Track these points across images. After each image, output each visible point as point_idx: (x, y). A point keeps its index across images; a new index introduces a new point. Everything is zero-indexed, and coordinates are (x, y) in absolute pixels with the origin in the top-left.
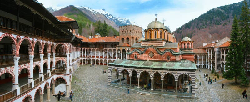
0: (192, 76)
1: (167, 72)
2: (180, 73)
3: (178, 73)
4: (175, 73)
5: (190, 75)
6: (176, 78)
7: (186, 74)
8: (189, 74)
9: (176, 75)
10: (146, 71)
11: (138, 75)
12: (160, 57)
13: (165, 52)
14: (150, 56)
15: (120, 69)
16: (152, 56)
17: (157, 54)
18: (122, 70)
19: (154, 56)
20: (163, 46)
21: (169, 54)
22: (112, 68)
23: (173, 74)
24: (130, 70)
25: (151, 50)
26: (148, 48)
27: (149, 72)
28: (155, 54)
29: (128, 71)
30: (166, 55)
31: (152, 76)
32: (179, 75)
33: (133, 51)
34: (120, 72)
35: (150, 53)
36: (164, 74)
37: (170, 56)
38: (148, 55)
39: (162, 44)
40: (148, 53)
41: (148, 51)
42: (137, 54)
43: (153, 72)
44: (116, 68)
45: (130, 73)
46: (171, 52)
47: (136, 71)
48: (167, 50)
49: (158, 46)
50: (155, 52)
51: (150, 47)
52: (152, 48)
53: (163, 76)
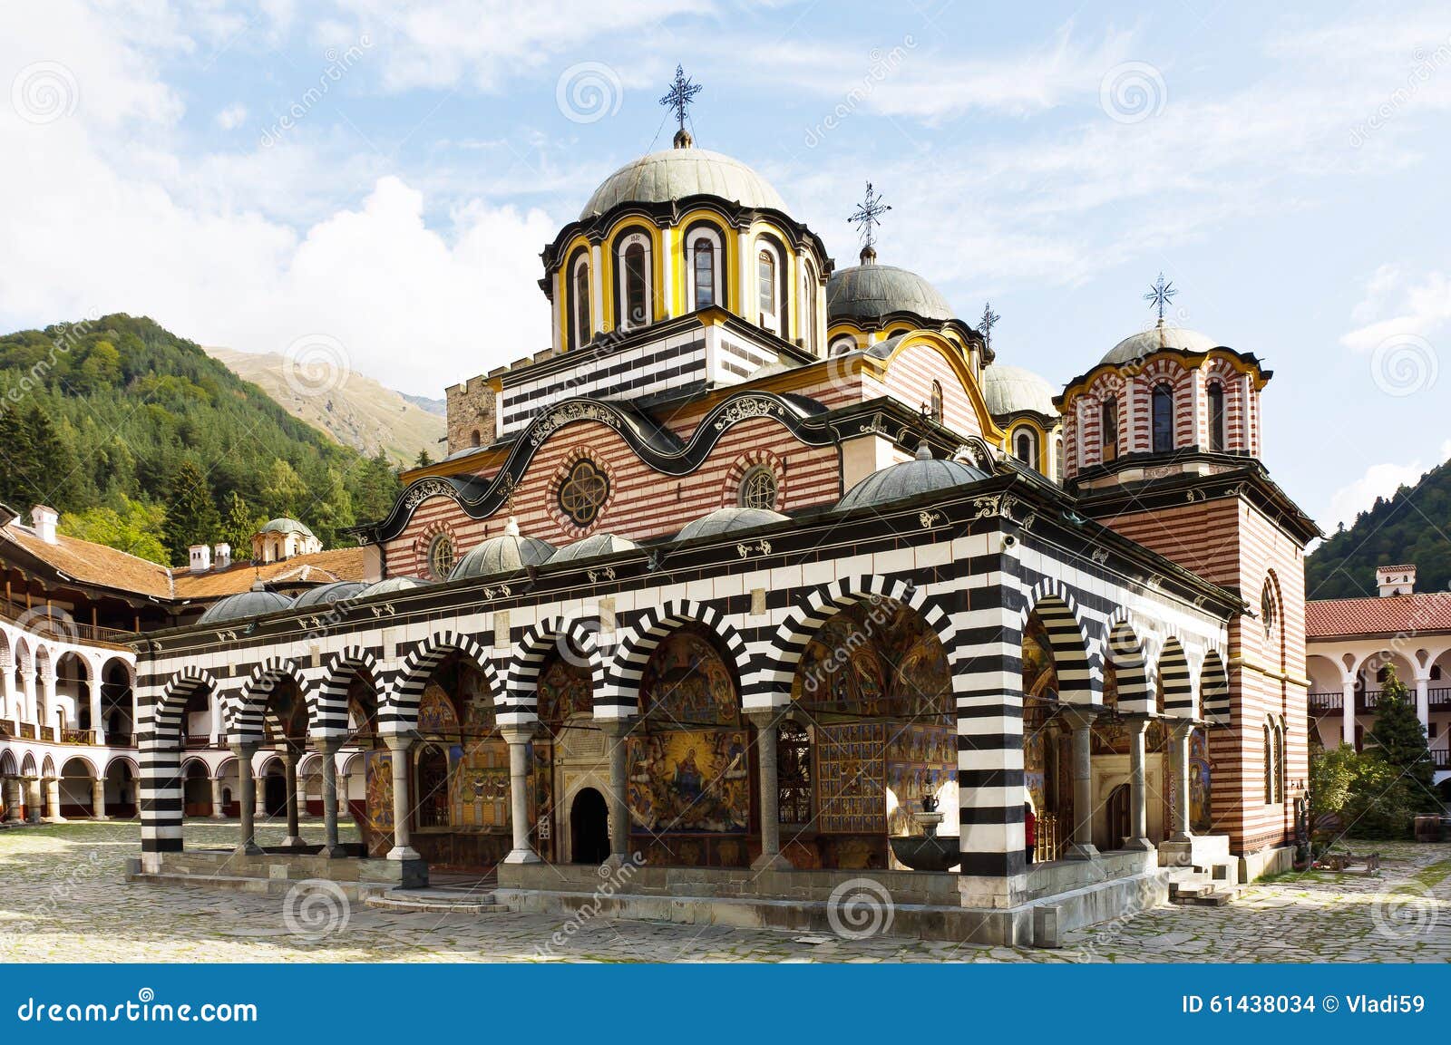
0: (952, 603)
2: (797, 596)
3: (775, 600)
4: (742, 604)
5: (930, 602)
7: (876, 587)
8: (914, 578)
9: (749, 635)
10: (453, 642)
11: (388, 703)
12: (663, 494)
13: (718, 426)
14: (575, 514)
15: (233, 671)
16: (589, 511)
17: (640, 474)
18: (253, 677)
19: (608, 502)
20: (705, 380)
21: (766, 446)
22: (169, 676)
23: (717, 619)
24: (316, 660)
25: (572, 444)
26: (543, 430)
27: (479, 652)
28: (619, 474)
29: (302, 678)
30: (730, 460)
31: (504, 693)
32: (790, 622)
33: (409, 499)
34: (234, 710)
35: (568, 479)
36: (627, 642)
37: (778, 455)
38: (552, 501)
39: (701, 364)
40: (545, 482)
41: (545, 469)
42: (451, 518)
43: (516, 634)
44: (202, 671)
45: (314, 702)
46: (781, 411)
47: (368, 663)
48: (734, 406)
49: (658, 393)
50: (617, 459)
51: (567, 411)
52: (584, 416)
53: (612, 672)
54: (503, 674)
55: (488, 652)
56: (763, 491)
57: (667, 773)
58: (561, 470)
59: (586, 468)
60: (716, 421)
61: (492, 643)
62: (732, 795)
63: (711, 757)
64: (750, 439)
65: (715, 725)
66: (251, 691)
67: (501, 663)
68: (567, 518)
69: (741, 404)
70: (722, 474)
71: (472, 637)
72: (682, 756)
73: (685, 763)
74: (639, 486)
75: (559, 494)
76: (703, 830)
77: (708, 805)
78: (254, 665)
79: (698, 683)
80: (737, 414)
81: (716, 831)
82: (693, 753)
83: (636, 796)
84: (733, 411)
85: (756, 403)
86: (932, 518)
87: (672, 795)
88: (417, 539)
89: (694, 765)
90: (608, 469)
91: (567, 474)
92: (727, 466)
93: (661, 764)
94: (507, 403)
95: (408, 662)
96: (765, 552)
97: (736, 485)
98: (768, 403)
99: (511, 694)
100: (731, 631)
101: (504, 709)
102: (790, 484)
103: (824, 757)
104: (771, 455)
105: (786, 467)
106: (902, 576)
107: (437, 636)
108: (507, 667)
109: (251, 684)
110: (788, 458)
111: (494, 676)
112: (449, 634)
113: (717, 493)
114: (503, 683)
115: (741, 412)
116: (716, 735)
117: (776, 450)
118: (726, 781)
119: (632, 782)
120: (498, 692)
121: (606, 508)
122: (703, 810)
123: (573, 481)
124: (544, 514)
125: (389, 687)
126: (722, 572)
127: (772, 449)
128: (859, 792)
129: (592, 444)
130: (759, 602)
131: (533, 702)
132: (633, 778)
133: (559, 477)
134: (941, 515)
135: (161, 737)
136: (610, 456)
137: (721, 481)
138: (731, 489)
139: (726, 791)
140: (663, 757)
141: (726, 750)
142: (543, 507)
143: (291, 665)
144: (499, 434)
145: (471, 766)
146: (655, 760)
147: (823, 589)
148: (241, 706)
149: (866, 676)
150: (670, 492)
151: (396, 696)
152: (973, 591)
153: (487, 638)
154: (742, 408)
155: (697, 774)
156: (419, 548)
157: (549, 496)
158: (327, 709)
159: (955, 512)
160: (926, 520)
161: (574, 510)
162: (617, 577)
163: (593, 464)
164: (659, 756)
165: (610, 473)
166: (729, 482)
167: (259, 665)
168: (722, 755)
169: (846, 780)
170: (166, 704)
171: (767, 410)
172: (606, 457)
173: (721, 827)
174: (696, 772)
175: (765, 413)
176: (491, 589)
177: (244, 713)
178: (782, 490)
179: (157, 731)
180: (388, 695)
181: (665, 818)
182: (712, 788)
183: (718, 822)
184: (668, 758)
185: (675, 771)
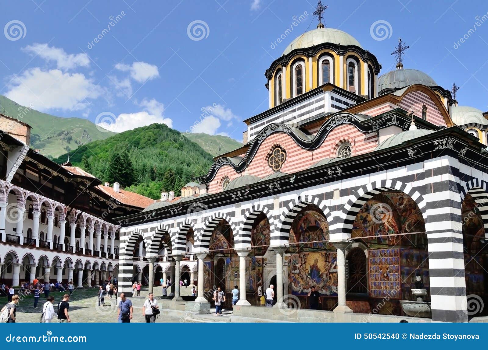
0: (424, 190)
1: (293, 201)
2: (353, 191)
3: (344, 193)
4: (330, 196)
5: (414, 190)
6: (337, 220)
7: (388, 185)
8: (406, 180)
9: (332, 209)
10: (221, 216)
11: (198, 240)
12: (306, 157)
13: (328, 128)
14: (274, 167)
15: (149, 230)
16: (279, 166)
17: (298, 150)
18: (155, 232)
19: (286, 162)
20: (324, 112)
21: (347, 135)
22: (130, 233)
23: (319, 202)
24: (175, 225)
25: (273, 141)
26: (263, 136)
27: (230, 219)
28: (290, 151)
29: (170, 232)
30: (333, 142)
31: (238, 235)
32: (350, 202)
33: (215, 166)
34: (149, 244)
35: (271, 154)
36: (283, 213)
37: (352, 138)
38: (265, 163)
39: (323, 106)
40: (263, 156)
41: (263, 151)
42: (230, 172)
43: (243, 212)
44: (140, 230)
45: (174, 240)
46: (353, 120)
47: (192, 226)
48: (334, 120)
49: (306, 119)
50: (289, 145)
51: (271, 128)
52: (277, 130)
53: (278, 226)
54: (238, 228)
55: (233, 220)
56: (346, 153)
57: (307, 270)
58: (269, 151)
59: (278, 149)
60: (327, 126)
61: (234, 216)
62: (332, 279)
63: (324, 263)
64: (340, 132)
65: (325, 249)
66: (155, 237)
67: (237, 224)
68: (271, 169)
69: (337, 119)
70: (329, 147)
71: (227, 214)
72: (312, 263)
73: (314, 265)
74: (297, 155)
75: (268, 160)
78: (156, 227)
79: (318, 231)
80: (335, 123)
81: (326, 295)
82: (317, 261)
83: (294, 279)
84: (334, 122)
85: (343, 118)
86: (413, 152)
87: (308, 279)
88: (218, 181)
89: (317, 267)
90: (286, 149)
91: (271, 152)
92: (332, 144)
93: (304, 266)
94: (251, 129)
95: (205, 224)
96: (339, 173)
97: (335, 151)
98: (348, 117)
99: (240, 236)
100: (325, 207)
101: (238, 242)
102: (357, 149)
103: (372, 264)
104: (349, 138)
105: (355, 142)
106: (400, 179)
107: (215, 214)
108: (239, 225)
109: (155, 235)
110: (356, 139)
111: (235, 229)
112: (219, 213)
113: (327, 155)
114: (238, 232)
115: (337, 122)
116: (326, 254)
117: (351, 136)
118: (330, 273)
119: (293, 273)
120: (236, 235)
121: (285, 164)
122: (321, 285)
123: (273, 155)
124: (262, 168)
125: (198, 234)
126: (322, 182)
127: (349, 136)
128: (388, 280)
129: (280, 140)
130: (337, 194)
131: (249, 239)
132: (293, 271)
133: (268, 154)
134: (418, 150)
135: (127, 254)
136: (287, 144)
137: (329, 150)
138: (333, 153)
139: (330, 278)
140: (305, 263)
141: (330, 260)
142: (262, 166)
143: (167, 227)
144: (248, 141)
145: (233, 266)
146: (302, 264)
147: (364, 187)
148: (151, 243)
149: (390, 228)
150: (309, 156)
151: (201, 238)
152: (434, 184)
153: (233, 214)
154: (338, 121)
155: (318, 270)
156: (219, 184)
157: (264, 161)
158: (178, 243)
159: (424, 148)
160: (411, 152)
161: (273, 166)
162: (281, 187)
163: (281, 148)
164: (303, 262)
165: (287, 151)
166: (332, 150)
167: (157, 227)
168: (329, 262)
169: (382, 274)
170: (129, 243)
171: (348, 120)
172: (285, 145)
173: (328, 293)
175: (347, 122)
176: (234, 195)
177: (152, 245)
178: (354, 152)
179: (125, 252)
180: (198, 237)
181: (305, 289)
182: (325, 276)
183: (327, 291)
184: (307, 263)
185: (309, 269)
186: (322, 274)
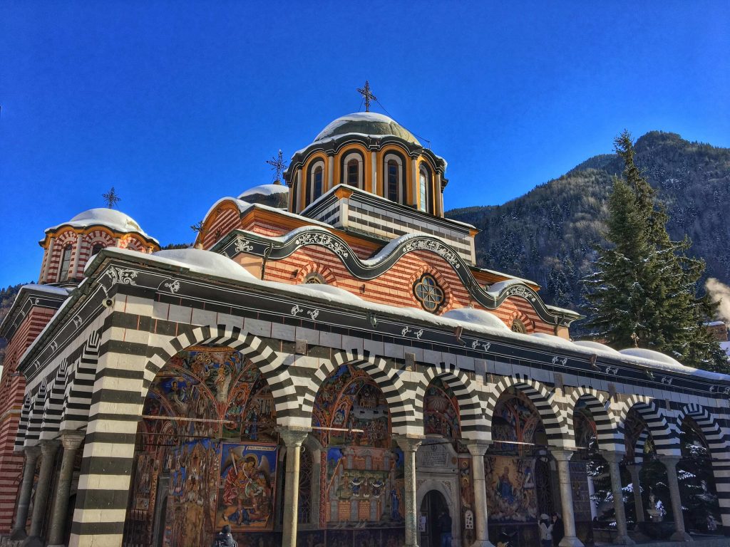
57: (494, 482)
62: (528, 498)
63: (516, 474)
72: (502, 472)
73: (503, 476)
76: (515, 521)
77: (516, 504)
81: (522, 521)
82: (507, 470)
87: (497, 497)
89: (508, 479)
93: (490, 476)
118: (524, 489)
122: (514, 507)
129: (439, 268)
139: (525, 495)
140: (491, 472)
146: (486, 473)
155: (510, 484)
164: (489, 470)
165: (449, 290)
173: (524, 519)
174: (509, 483)
181: (494, 513)
182: (518, 494)
183: (522, 515)
184: (494, 473)
185: (498, 481)
186: (515, 489)
